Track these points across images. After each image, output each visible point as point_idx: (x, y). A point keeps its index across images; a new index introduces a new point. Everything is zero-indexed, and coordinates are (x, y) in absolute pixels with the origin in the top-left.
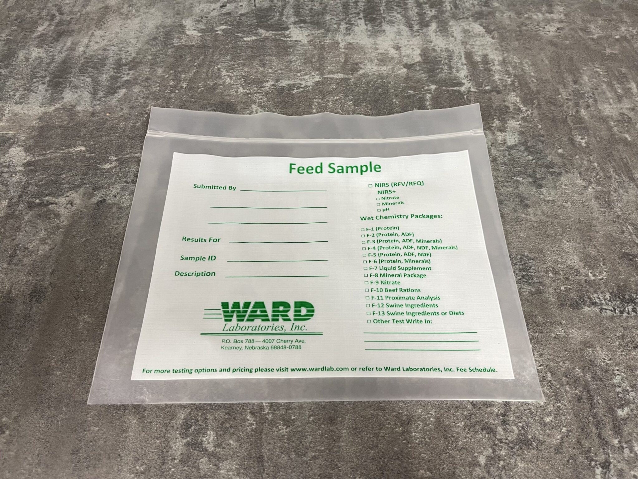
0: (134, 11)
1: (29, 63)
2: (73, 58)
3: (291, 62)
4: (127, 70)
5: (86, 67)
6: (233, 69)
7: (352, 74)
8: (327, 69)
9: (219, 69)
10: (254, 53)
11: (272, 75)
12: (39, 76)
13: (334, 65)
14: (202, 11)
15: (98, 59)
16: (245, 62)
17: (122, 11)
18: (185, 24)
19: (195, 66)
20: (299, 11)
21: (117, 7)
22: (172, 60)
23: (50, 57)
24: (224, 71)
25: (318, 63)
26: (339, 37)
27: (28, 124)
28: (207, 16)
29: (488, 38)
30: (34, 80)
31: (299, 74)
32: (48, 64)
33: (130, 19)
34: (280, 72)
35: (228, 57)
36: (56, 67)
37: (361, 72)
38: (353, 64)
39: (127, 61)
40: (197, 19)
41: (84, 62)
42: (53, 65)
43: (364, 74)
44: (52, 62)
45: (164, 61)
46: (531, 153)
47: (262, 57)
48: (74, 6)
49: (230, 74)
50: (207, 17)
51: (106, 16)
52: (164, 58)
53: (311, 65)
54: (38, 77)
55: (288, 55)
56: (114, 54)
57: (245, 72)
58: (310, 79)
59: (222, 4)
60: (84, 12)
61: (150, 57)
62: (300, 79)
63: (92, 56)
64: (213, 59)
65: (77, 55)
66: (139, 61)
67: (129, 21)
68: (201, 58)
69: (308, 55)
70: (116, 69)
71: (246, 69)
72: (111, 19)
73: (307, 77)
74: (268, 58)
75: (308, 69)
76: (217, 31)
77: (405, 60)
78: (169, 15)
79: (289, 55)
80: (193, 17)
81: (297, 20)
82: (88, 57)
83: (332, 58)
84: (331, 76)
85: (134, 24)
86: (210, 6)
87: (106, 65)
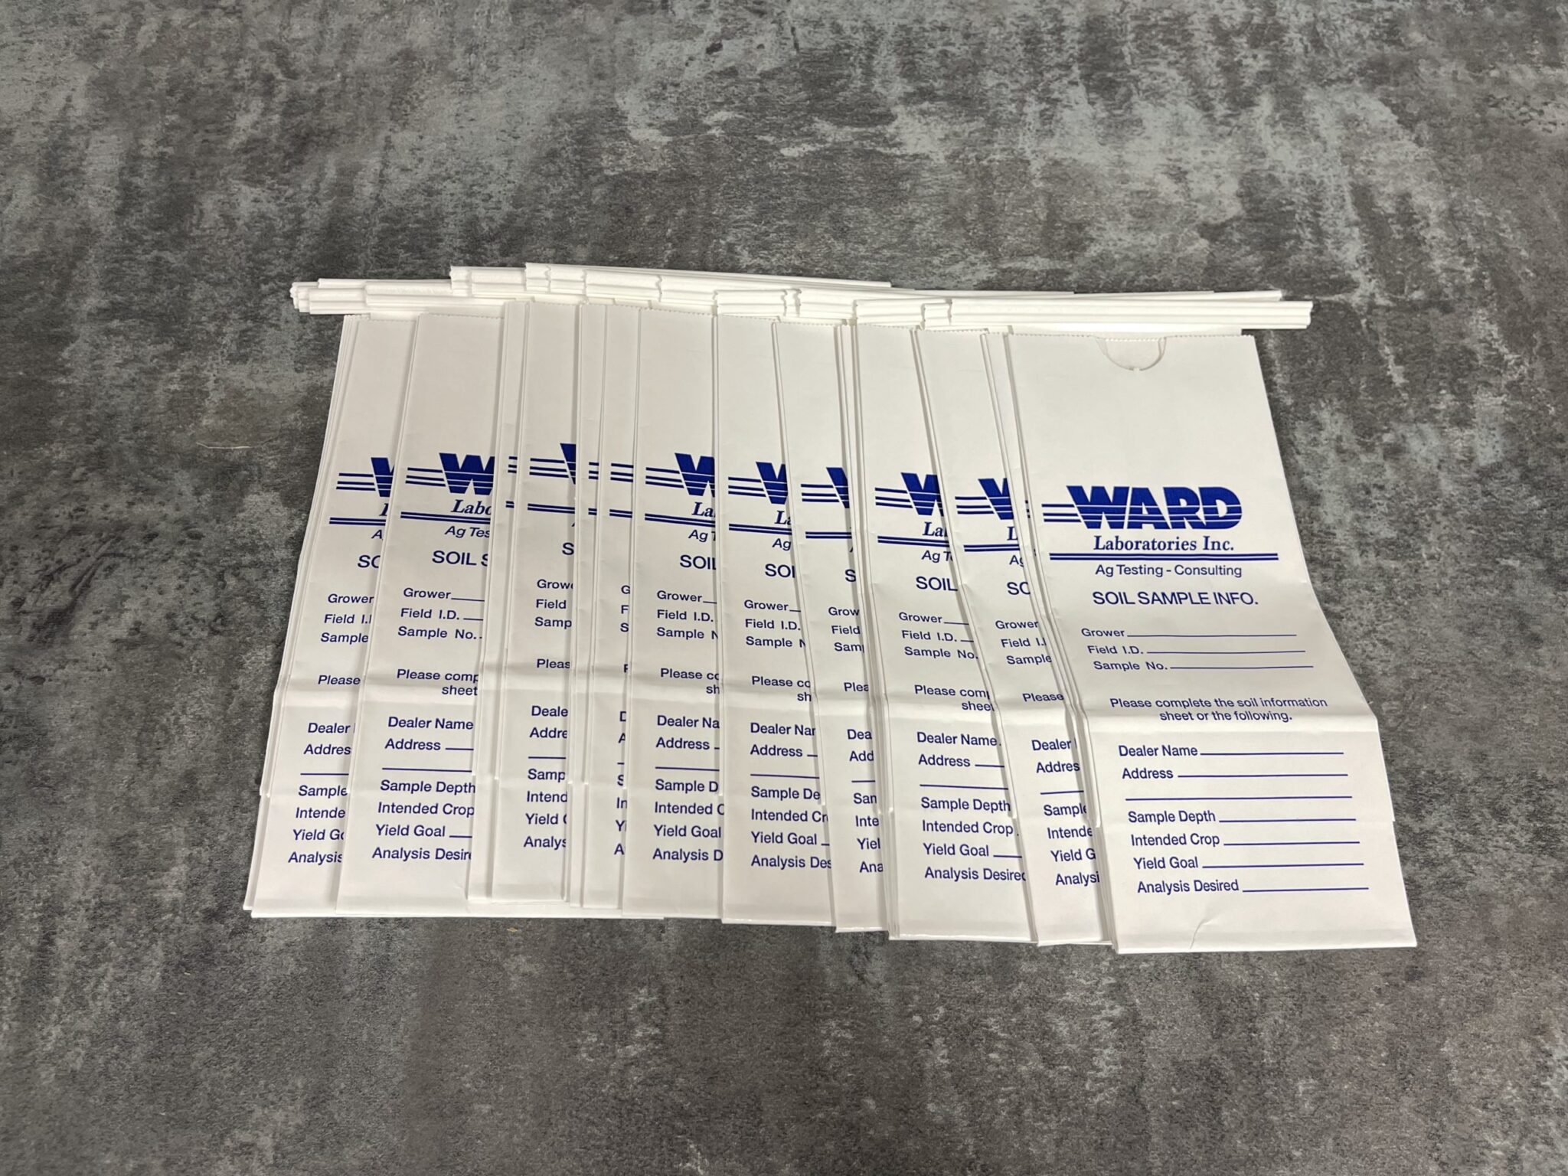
0: (484, 67)
1: (237, 232)
2: (351, 217)
3: (913, 223)
4: (497, 253)
5: (392, 245)
6: (766, 246)
7: (1072, 257)
8: (1006, 244)
9: (730, 247)
10: (812, 195)
11: (867, 263)
12: (273, 274)
13: (1021, 229)
14: (661, 64)
15: (418, 221)
16: (794, 223)
17: (452, 65)
18: (625, 108)
19: (669, 240)
20: (912, 63)
21: (438, 54)
22: (606, 221)
23: (292, 216)
24: (745, 253)
25: (980, 226)
26: (1026, 143)
27: (277, 424)
28: (677, 80)
29: (1407, 144)
30: (264, 288)
31: (936, 261)
32: (291, 236)
33: (477, 92)
34: (887, 253)
35: (750, 208)
36: (313, 248)
37: (1093, 251)
38: (1071, 225)
39: (493, 226)
40: (653, 90)
41: (383, 231)
42: (303, 240)
43: (1101, 256)
44: (299, 232)
45: (588, 223)
46: (1536, 488)
47: (835, 207)
48: (319, 48)
49: (762, 262)
50: (677, 85)
51: (411, 82)
52: (585, 216)
53: (962, 231)
54: (272, 279)
55: (901, 200)
56: (456, 207)
57: (799, 255)
58: (965, 274)
59: (709, 44)
60: (350, 70)
61: (549, 214)
62: (941, 276)
63: (400, 212)
64: (711, 215)
65: (361, 210)
66: (522, 225)
67: (476, 99)
68: (681, 212)
69: (953, 201)
70: (469, 252)
71: (800, 247)
72: (427, 92)
73: (957, 268)
74: (850, 211)
75: (956, 244)
76: (709, 128)
77: (1203, 213)
78: (578, 79)
79: (903, 200)
80: (642, 85)
81: (910, 89)
82: (391, 215)
83: (1014, 208)
84: (1018, 264)
85: (491, 108)
86: (680, 49)
87: (441, 240)
